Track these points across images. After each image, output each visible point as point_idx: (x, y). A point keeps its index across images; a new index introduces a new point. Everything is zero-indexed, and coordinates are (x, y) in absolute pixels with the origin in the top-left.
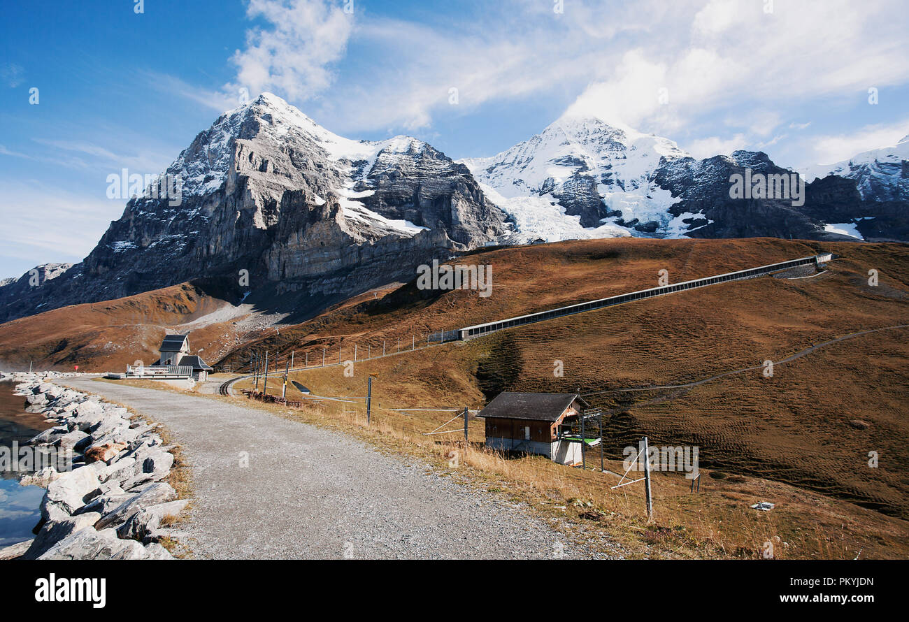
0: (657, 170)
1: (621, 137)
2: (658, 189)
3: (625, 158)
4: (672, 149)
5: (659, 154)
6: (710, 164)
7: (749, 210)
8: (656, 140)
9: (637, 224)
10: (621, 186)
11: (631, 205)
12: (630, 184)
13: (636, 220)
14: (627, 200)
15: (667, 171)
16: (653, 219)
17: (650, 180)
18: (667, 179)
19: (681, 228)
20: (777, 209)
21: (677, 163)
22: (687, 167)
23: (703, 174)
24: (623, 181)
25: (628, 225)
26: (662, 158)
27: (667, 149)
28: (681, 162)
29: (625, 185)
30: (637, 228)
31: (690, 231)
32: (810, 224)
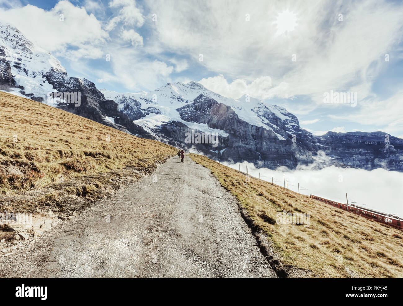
0: (48, 72)
1: (31, 46)
2: (47, 82)
3: (31, 58)
4: (58, 64)
5: (50, 65)
6: (73, 80)
7: (83, 105)
8: (50, 57)
9: (32, 96)
10: (26, 73)
11: (30, 86)
12: (31, 73)
13: (32, 94)
14: (29, 83)
15: (53, 75)
16: (41, 96)
17: (44, 76)
18: (52, 79)
19: (54, 104)
20: (93, 107)
21: (59, 74)
22: (63, 77)
23: (69, 83)
24: (28, 70)
25: (27, 95)
26: (52, 68)
27: (55, 63)
28: (61, 74)
29: (29, 73)
30: (32, 98)
31: (58, 106)
32: (102, 115)
